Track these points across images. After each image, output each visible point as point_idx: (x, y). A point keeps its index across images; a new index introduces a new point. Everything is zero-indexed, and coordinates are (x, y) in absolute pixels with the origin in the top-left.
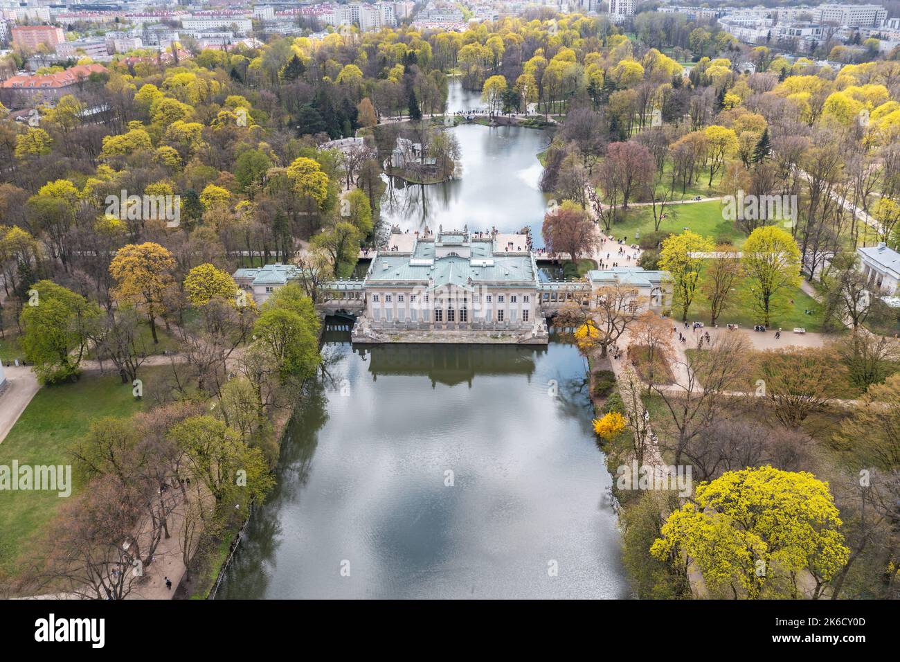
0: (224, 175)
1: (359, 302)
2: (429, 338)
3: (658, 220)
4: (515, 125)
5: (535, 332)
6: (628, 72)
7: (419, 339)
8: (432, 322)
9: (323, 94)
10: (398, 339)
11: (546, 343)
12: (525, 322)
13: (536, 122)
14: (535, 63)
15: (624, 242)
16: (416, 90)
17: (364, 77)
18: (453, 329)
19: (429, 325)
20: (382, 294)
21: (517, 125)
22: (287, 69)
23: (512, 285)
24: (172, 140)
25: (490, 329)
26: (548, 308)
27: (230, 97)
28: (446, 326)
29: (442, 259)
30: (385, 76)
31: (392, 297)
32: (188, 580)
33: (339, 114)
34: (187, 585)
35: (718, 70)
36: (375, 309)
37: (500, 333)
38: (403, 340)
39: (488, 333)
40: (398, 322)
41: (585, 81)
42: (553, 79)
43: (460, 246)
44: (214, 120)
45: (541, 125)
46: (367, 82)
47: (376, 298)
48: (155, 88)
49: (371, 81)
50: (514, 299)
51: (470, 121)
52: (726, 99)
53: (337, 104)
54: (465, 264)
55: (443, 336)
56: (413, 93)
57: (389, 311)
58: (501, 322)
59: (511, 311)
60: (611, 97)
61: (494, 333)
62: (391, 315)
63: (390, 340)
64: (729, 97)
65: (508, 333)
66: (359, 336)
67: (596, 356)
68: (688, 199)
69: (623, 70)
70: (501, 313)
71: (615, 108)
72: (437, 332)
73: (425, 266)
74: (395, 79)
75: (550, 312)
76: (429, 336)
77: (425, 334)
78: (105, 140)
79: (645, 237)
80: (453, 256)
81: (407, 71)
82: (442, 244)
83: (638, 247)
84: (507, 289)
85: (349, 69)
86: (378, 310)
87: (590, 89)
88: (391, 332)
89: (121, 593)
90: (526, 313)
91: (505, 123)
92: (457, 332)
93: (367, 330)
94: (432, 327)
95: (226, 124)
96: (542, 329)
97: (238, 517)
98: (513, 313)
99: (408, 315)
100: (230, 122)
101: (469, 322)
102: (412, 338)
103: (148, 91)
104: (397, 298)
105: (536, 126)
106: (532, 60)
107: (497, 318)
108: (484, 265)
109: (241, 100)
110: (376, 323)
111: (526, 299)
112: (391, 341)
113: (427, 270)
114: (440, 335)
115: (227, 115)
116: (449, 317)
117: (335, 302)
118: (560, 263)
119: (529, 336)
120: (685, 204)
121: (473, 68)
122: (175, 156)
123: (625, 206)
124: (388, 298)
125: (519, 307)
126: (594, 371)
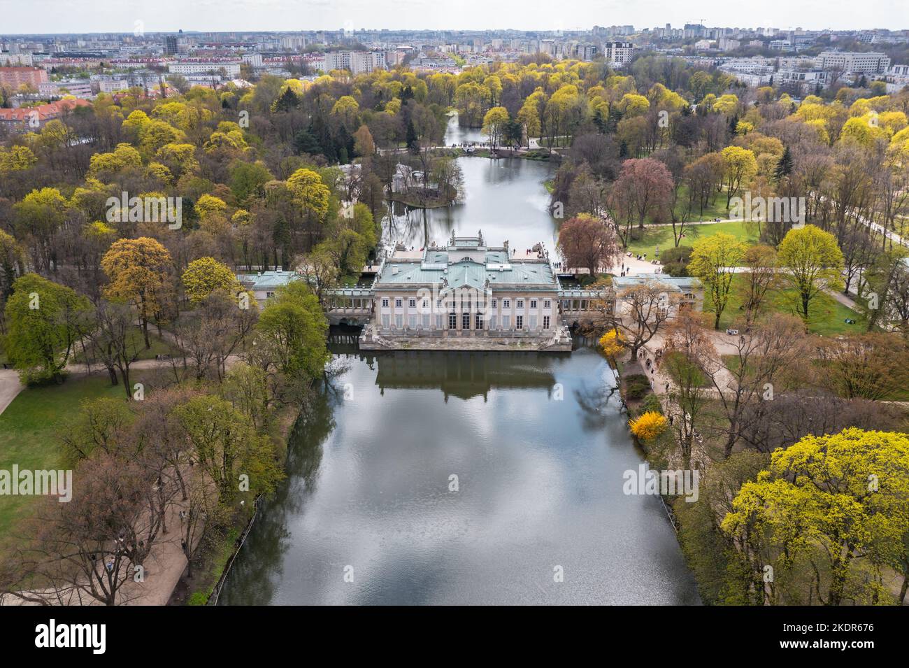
0: (220, 187)
1: (366, 311)
2: (443, 346)
3: (678, 236)
4: (517, 158)
5: (557, 338)
6: (634, 104)
7: (432, 346)
8: (445, 328)
9: (319, 120)
10: (409, 346)
11: (570, 350)
12: (546, 330)
13: (538, 155)
14: (535, 98)
15: (643, 258)
16: (415, 122)
17: (360, 108)
18: (468, 336)
19: (442, 332)
20: (392, 298)
21: (519, 158)
22: (280, 102)
23: (532, 288)
24: (163, 159)
25: (509, 336)
26: (569, 317)
27: (222, 123)
28: (460, 333)
29: (455, 264)
30: (381, 109)
31: (403, 302)
32: (190, 576)
33: (336, 142)
34: (188, 581)
35: (725, 104)
36: (384, 315)
37: (519, 341)
38: (415, 347)
39: (507, 341)
40: (408, 329)
41: (590, 112)
42: (555, 112)
43: (475, 250)
44: (206, 143)
45: (545, 157)
46: (363, 113)
47: (385, 303)
48: (144, 114)
49: (368, 111)
50: (534, 304)
51: (470, 154)
52: (738, 127)
53: (334, 133)
54: (480, 268)
55: (458, 343)
56: (412, 125)
57: (400, 317)
58: (519, 329)
59: (531, 316)
60: (618, 124)
61: (513, 340)
62: (401, 322)
63: (400, 347)
64: (741, 125)
65: (528, 341)
66: (367, 343)
67: (625, 361)
68: (707, 220)
69: (628, 101)
70: (520, 319)
71: (624, 136)
72: (451, 340)
73: (438, 270)
74: (392, 112)
75: (571, 321)
76: (442, 343)
77: (439, 341)
78: (93, 158)
79: (665, 252)
80: (467, 261)
81: (404, 103)
82: (455, 248)
83: (659, 262)
84: (527, 293)
85: (344, 100)
86: (388, 316)
87: (595, 119)
88: (401, 339)
89: (115, 582)
90: (546, 319)
91: (506, 155)
92: (473, 339)
93: (375, 337)
94: (446, 333)
95: (219, 146)
96: (565, 335)
97: (244, 515)
98: (533, 319)
99: (419, 321)
100: (223, 144)
101: (486, 328)
102: (423, 345)
103: (137, 118)
104: (408, 302)
105: (539, 158)
106: (532, 96)
107: (516, 325)
108: (501, 270)
109: (234, 125)
110: (385, 331)
111: (547, 304)
112: (403, 348)
113: (440, 274)
114: (455, 342)
115: (220, 137)
116: (464, 324)
117: (340, 311)
118: (576, 277)
119: (551, 343)
120: (704, 225)
121: (471, 106)
122: (166, 173)
123: (641, 227)
124: (399, 303)
125: (540, 312)
126: (624, 375)
